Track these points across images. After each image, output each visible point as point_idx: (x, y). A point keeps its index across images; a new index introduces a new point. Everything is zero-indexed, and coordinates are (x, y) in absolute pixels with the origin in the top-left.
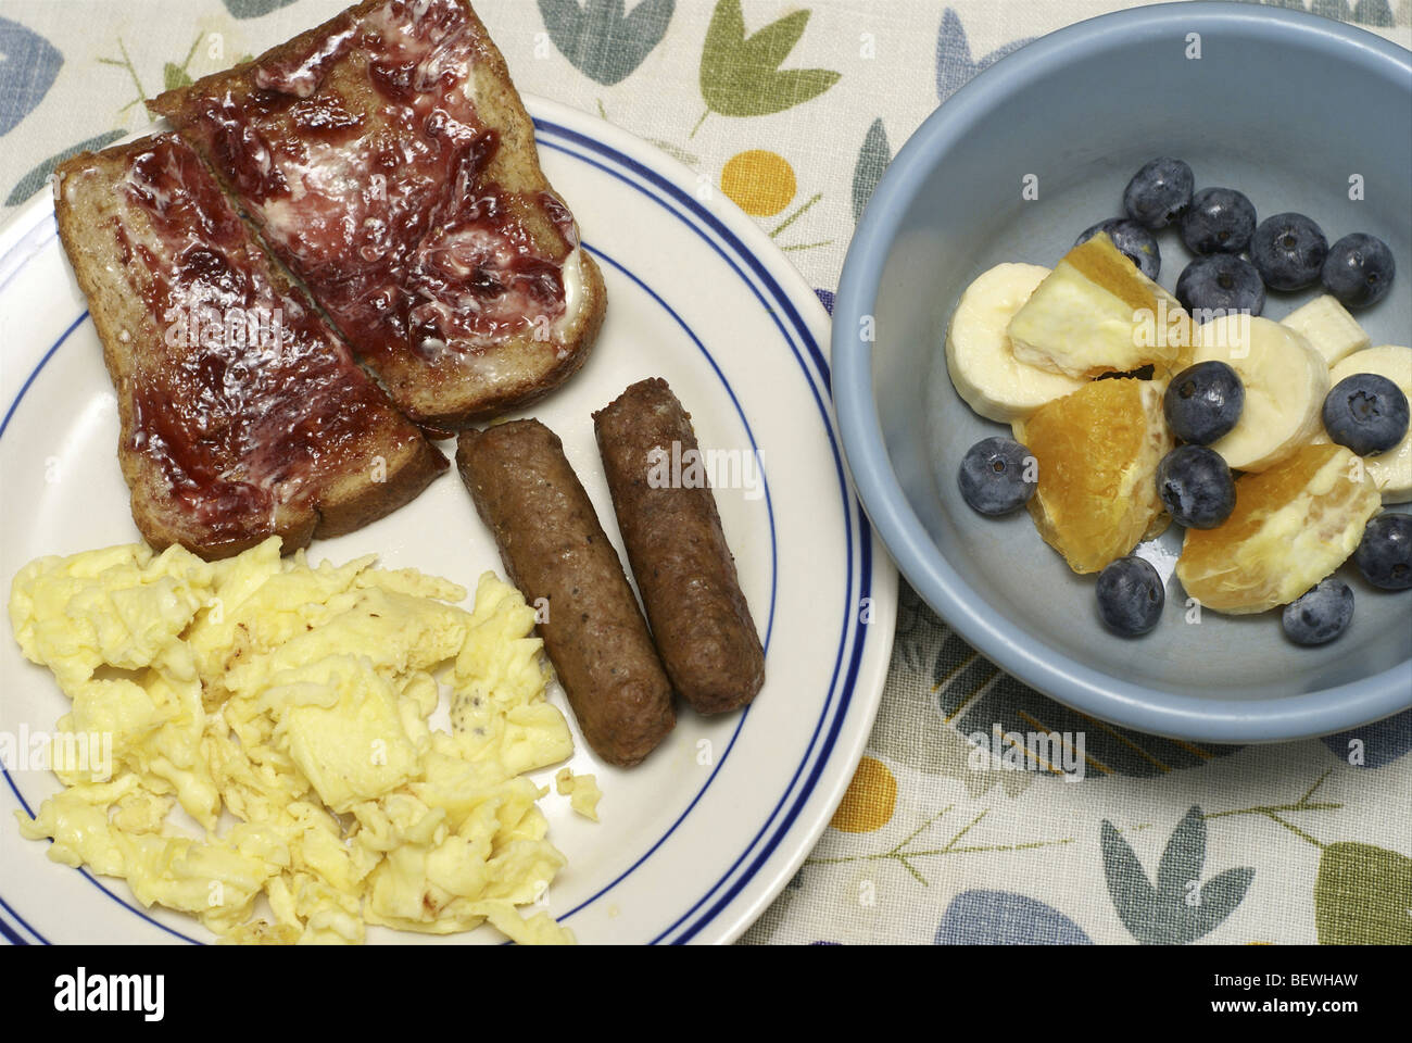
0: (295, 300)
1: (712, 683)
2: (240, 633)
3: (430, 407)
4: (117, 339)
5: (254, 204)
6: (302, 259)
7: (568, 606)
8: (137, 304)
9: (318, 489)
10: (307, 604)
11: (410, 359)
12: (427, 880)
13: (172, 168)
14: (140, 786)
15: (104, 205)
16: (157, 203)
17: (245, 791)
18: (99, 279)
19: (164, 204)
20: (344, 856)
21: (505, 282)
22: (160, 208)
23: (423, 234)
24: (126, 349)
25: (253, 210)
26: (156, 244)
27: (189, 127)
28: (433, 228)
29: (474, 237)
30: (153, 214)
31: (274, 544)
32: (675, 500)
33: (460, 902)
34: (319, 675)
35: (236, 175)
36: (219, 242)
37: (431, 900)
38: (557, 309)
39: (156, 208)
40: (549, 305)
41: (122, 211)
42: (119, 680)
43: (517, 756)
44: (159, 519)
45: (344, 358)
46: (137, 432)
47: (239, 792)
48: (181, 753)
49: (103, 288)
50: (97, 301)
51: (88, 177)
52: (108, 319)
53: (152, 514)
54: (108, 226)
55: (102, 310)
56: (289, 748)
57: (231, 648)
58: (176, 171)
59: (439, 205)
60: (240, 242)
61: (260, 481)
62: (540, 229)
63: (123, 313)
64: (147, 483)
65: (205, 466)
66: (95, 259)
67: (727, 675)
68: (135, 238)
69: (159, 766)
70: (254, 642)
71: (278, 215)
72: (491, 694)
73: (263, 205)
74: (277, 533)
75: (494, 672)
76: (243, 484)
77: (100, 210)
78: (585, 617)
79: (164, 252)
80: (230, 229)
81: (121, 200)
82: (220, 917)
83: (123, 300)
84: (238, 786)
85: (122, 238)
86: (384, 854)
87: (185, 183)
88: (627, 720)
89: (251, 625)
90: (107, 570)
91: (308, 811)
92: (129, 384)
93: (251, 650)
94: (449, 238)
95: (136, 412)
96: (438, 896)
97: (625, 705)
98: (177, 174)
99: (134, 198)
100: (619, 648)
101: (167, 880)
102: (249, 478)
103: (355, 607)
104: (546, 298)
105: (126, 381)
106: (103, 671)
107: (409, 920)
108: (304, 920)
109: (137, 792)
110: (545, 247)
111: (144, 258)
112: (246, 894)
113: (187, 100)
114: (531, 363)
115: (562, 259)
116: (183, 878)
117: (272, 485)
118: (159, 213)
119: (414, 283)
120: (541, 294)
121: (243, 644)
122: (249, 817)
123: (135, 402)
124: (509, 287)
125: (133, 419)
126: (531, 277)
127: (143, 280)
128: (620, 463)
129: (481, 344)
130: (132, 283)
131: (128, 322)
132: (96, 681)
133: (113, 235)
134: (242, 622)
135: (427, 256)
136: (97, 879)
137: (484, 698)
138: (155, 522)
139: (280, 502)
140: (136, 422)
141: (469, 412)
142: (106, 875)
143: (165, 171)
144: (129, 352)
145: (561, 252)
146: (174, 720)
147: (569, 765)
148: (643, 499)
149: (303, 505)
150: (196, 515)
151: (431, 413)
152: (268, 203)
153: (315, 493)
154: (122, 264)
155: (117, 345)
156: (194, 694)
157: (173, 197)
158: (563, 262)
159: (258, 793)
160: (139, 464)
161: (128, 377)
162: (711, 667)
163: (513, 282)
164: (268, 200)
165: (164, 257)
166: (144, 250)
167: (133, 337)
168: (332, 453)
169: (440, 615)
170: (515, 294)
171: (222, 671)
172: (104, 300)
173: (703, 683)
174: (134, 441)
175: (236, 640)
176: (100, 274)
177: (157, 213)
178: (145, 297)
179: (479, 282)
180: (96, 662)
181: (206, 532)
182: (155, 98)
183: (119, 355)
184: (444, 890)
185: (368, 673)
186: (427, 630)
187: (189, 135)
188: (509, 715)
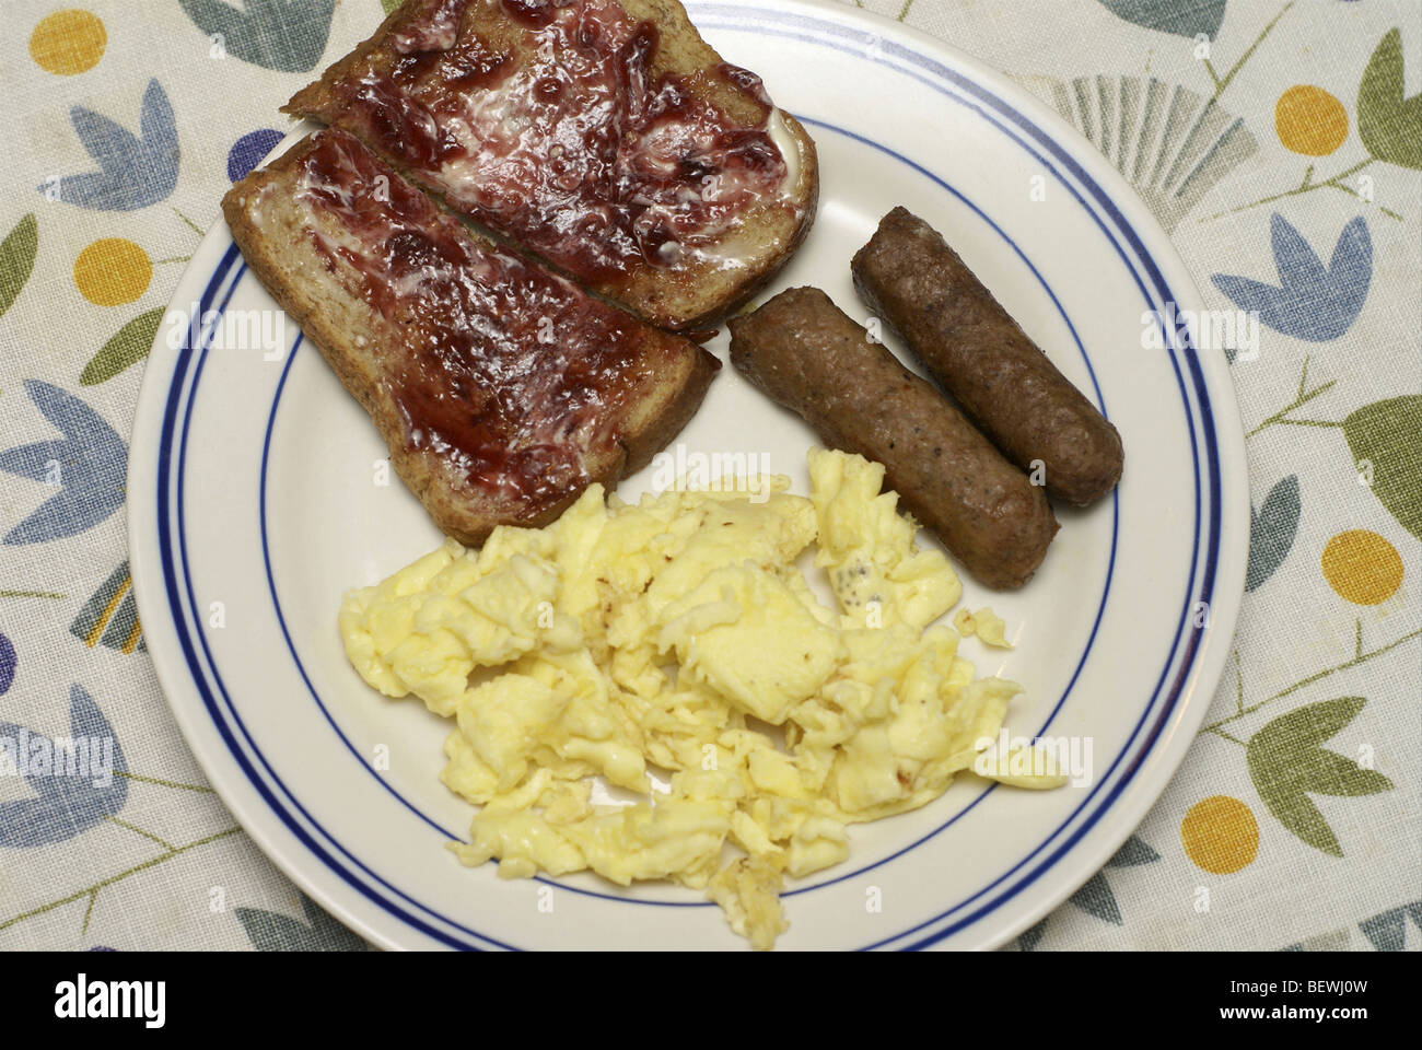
0: (507, 255)
1: (1090, 468)
2: (603, 588)
3: (688, 312)
4: (355, 347)
5: (430, 173)
6: (499, 211)
7: (916, 446)
8: (359, 307)
9: (616, 424)
10: (654, 537)
11: (649, 271)
12: (894, 755)
13: (343, 161)
14: (553, 779)
15: (292, 219)
16: (343, 201)
17: (669, 740)
18: (313, 293)
19: (349, 199)
20: (792, 768)
21: (717, 163)
22: (346, 204)
23: (616, 146)
24: (367, 354)
25: (433, 180)
26: (353, 242)
27: (342, 116)
28: (624, 135)
29: (667, 131)
30: (341, 213)
31: (595, 492)
32: (974, 311)
33: (931, 766)
34: (710, 593)
35: (405, 149)
36: (412, 221)
37: (904, 774)
38: (778, 171)
39: (343, 206)
40: (769, 170)
41: (309, 219)
42: (497, 678)
43: (916, 611)
44: (468, 509)
45: (578, 294)
46: (412, 431)
47: (665, 744)
48: (596, 723)
49: (321, 301)
50: (320, 317)
51: (268, 196)
52: (338, 329)
53: (459, 506)
54: (303, 239)
55: (329, 323)
56: (706, 678)
57: (599, 607)
58: (348, 163)
59: (621, 112)
60: (431, 215)
61: (552, 438)
62: (730, 102)
63: (349, 320)
64: (441, 478)
65: (489, 443)
66: (302, 275)
67: (1101, 455)
68: (333, 243)
69: (574, 747)
70: (620, 592)
71: (458, 177)
72: (872, 559)
73: (440, 171)
74: (593, 481)
75: (867, 536)
76: (537, 447)
77: (289, 225)
78: (938, 452)
79: (363, 248)
80: (418, 206)
81: (307, 209)
82: (700, 871)
83: (344, 307)
84: (661, 738)
85: (320, 247)
86: (837, 747)
87: (360, 172)
88: (1019, 534)
89: (611, 578)
90: (438, 575)
91: (741, 736)
92: (384, 388)
93: (620, 601)
94: (643, 140)
95: (402, 413)
96: (909, 766)
97: (1012, 519)
98: (350, 166)
99: (318, 202)
100: (982, 470)
101: (635, 851)
102: (538, 440)
103: (702, 524)
104: (764, 164)
105: (379, 386)
106: (481, 673)
107: (886, 805)
108: (785, 843)
109: (554, 785)
110: (741, 117)
111: (349, 259)
112: (719, 836)
113: (332, 89)
114: (772, 233)
115: (764, 122)
116: (650, 844)
117: (566, 438)
118: (347, 210)
119: (627, 194)
120: (758, 163)
121: (611, 597)
122: (683, 764)
123: (397, 404)
124: (722, 167)
125: (401, 420)
126: (741, 149)
127: (356, 282)
128: (904, 296)
129: (714, 232)
130: (347, 288)
131: (357, 327)
132: (471, 690)
133: (312, 247)
134: (600, 577)
135: (629, 164)
136: (558, 881)
137: (868, 564)
138: (467, 514)
139: (582, 451)
140: (406, 422)
141: (729, 302)
142: (568, 873)
143: (338, 166)
144: (371, 356)
145: (759, 116)
146: (576, 693)
147: (962, 606)
148: (943, 322)
149: (608, 444)
150: (502, 493)
151: (692, 316)
152: (445, 167)
153: (614, 429)
154: (330, 272)
155: (357, 353)
156: (585, 662)
157: (355, 190)
158: (766, 125)
159: (684, 736)
160: (425, 463)
161: (380, 381)
162: (1085, 452)
163: (725, 160)
164: (444, 163)
165: (366, 253)
166: (344, 251)
167: (370, 340)
168: (611, 386)
169: (786, 503)
170: (729, 172)
171: (602, 630)
172: (327, 312)
173: (1082, 470)
174: (413, 441)
175: (602, 595)
176: (312, 289)
177: (345, 210)
178: (364, 298)
179: (688, 171)
180: (467, 667)
181: (521, 506)
182: (287, 103)
183: (363, 362)
184: (913, 759)
185: (759, 575)
186: (784, 520)
187: (344, 125)
188: (894, 575)
